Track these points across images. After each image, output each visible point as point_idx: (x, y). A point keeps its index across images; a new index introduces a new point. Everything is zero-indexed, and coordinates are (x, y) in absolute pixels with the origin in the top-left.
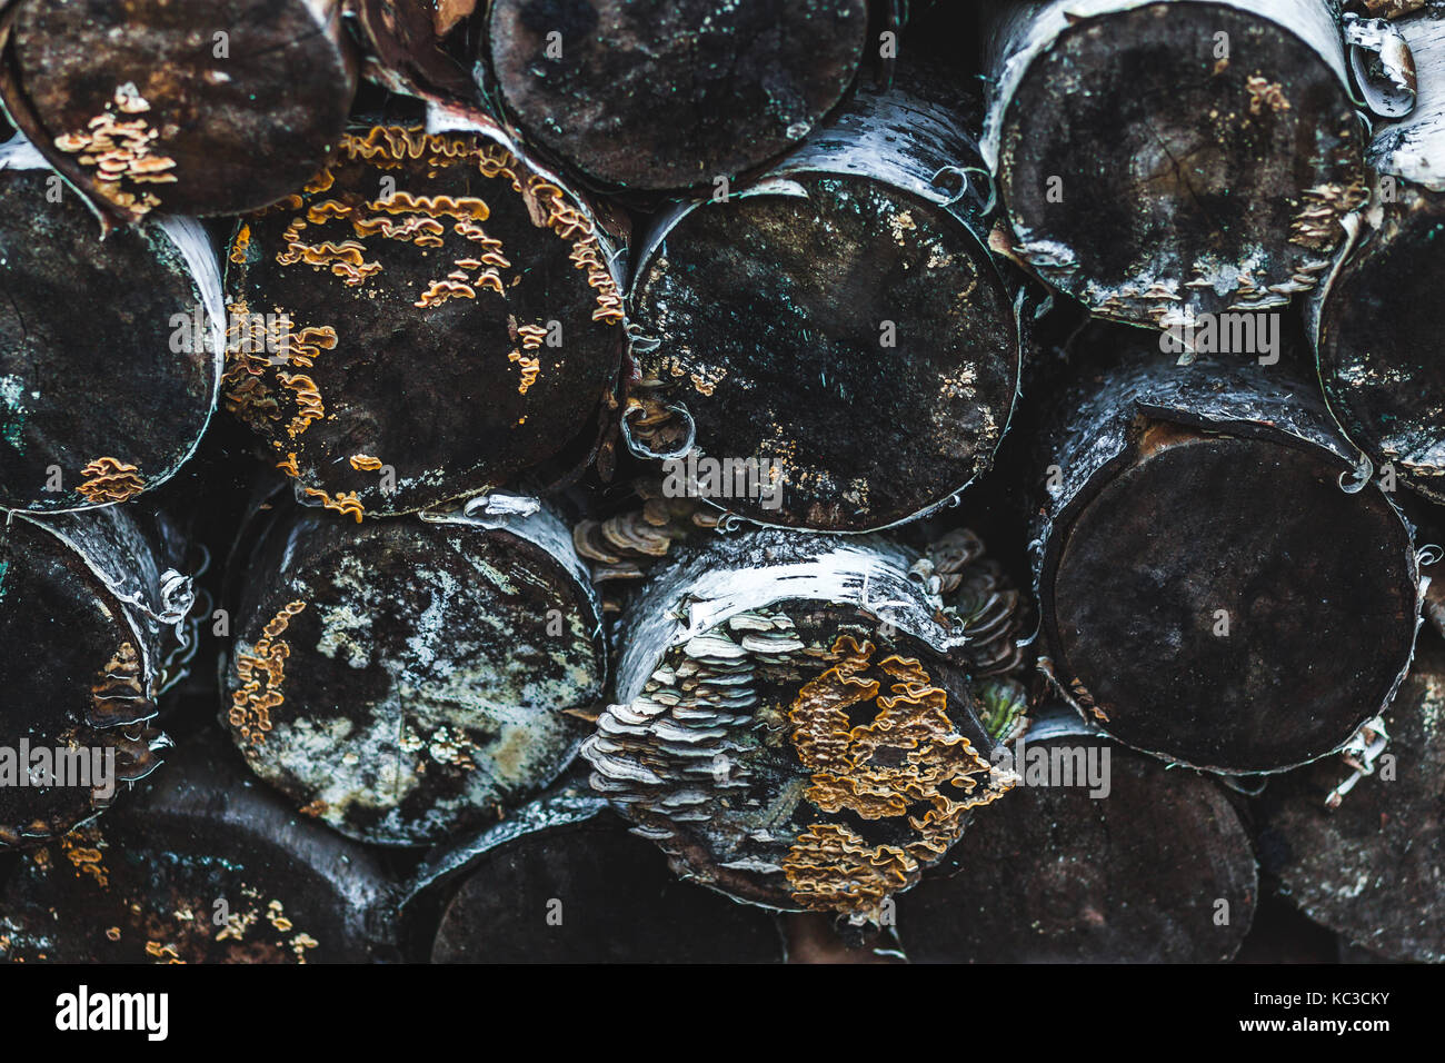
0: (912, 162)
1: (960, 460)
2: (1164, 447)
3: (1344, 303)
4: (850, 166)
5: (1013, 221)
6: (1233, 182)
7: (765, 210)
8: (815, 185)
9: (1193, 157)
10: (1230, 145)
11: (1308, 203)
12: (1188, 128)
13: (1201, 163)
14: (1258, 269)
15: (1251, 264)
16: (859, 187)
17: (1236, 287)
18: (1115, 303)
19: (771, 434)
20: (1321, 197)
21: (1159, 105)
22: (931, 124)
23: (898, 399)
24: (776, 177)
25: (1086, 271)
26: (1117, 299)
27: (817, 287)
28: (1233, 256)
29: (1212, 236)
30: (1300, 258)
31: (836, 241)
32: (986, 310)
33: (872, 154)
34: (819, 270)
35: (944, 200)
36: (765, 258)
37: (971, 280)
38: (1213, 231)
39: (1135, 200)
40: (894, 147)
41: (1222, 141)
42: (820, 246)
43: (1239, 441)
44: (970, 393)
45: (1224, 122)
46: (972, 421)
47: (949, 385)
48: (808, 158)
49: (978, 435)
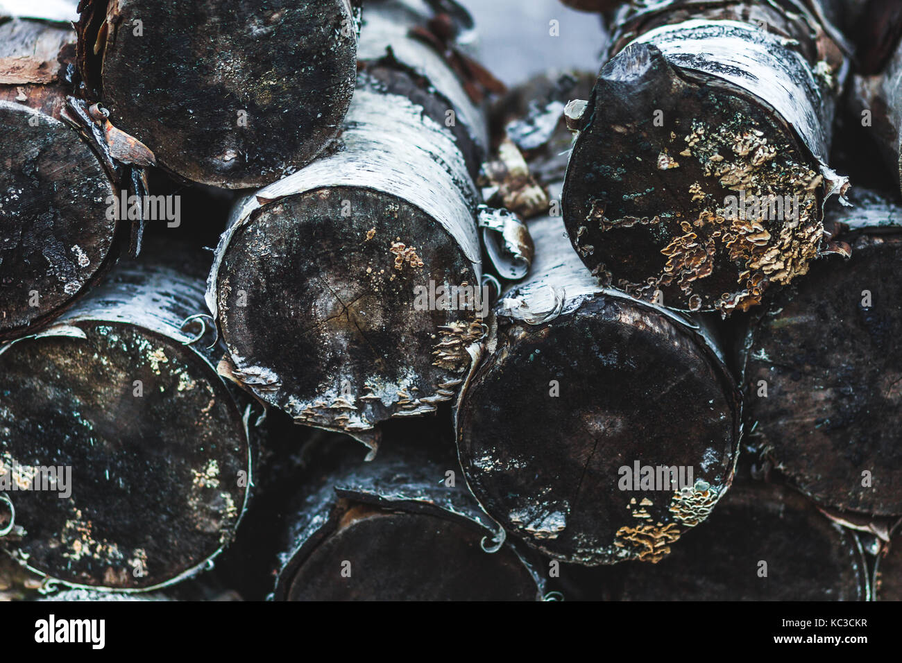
0: (170, 315)
1: (211, 534)
2: (355, 521)
3: (473, 409)
4: (119, 316)
5: (231, 352)
6: (387, 320)
7: (58, 349)
8: (93, 330)
9: (357, 303)
10: (383, 293)
11: (443, 336)
12: (351, 280)
13: (364, 306)
14: (412, 386)
15: (406, 383)
16: (125, 331)
17: (397, 400)
18: (310, 412)
19: (73, 517)
20: (451, 330)
21: (329, 264)
22: (192, 292)
23: (163, 488)
24: (63, 324)
25: (287, 388)
26: (311, 409)
27: (99, 406)
28: (392, 376)
29: (376, 361)
30: (441, 377)
31: (111, 371)
32: (223, 421)
33: (139, 309)
34: (100, 393)
35: (186, 340)
36: (60, 385)
37: (210, 398)
38: (377, 358)
39: (318, 335)
40: (157, 305)
41: (376, 290)
42: (99, 375)
43: (409, 516)
44: (216, 483)
45: (377, 276)
46: (218, 504)
47: (200, 478)
48: (89, 312)
49: (222, 514)
